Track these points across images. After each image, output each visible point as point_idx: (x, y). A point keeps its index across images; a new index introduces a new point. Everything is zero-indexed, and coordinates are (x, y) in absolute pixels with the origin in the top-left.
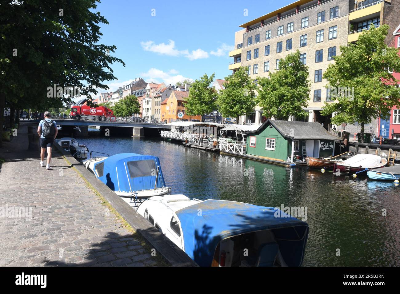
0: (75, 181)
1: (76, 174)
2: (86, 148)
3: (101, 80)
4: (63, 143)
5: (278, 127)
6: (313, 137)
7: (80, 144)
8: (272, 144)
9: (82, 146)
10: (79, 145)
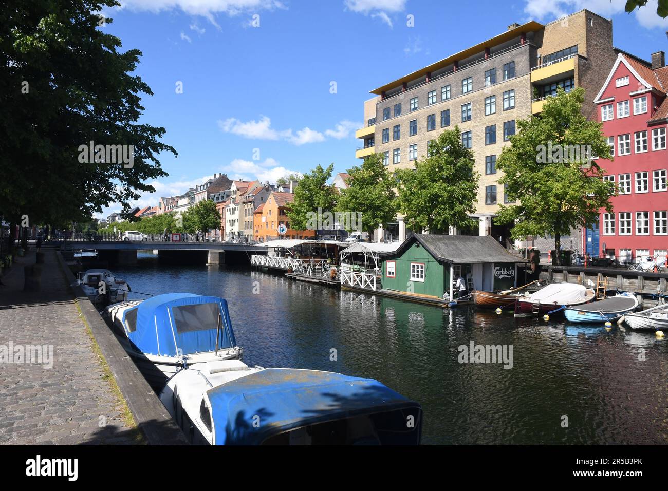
0: (77, 341)
1: (82, 328)
2: (126, 285)
3: (142, 177)
4: (90, 277)
5: (428, 246)
6: (482, 258)
7: (117, 280)
8: (420, 272)
9: (119, 283)
10: (115, 281)
